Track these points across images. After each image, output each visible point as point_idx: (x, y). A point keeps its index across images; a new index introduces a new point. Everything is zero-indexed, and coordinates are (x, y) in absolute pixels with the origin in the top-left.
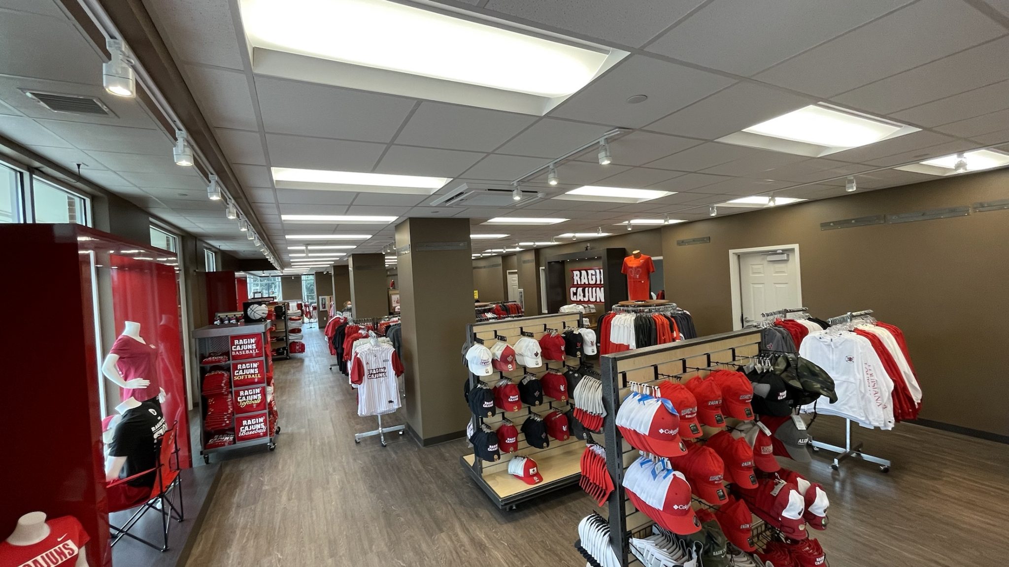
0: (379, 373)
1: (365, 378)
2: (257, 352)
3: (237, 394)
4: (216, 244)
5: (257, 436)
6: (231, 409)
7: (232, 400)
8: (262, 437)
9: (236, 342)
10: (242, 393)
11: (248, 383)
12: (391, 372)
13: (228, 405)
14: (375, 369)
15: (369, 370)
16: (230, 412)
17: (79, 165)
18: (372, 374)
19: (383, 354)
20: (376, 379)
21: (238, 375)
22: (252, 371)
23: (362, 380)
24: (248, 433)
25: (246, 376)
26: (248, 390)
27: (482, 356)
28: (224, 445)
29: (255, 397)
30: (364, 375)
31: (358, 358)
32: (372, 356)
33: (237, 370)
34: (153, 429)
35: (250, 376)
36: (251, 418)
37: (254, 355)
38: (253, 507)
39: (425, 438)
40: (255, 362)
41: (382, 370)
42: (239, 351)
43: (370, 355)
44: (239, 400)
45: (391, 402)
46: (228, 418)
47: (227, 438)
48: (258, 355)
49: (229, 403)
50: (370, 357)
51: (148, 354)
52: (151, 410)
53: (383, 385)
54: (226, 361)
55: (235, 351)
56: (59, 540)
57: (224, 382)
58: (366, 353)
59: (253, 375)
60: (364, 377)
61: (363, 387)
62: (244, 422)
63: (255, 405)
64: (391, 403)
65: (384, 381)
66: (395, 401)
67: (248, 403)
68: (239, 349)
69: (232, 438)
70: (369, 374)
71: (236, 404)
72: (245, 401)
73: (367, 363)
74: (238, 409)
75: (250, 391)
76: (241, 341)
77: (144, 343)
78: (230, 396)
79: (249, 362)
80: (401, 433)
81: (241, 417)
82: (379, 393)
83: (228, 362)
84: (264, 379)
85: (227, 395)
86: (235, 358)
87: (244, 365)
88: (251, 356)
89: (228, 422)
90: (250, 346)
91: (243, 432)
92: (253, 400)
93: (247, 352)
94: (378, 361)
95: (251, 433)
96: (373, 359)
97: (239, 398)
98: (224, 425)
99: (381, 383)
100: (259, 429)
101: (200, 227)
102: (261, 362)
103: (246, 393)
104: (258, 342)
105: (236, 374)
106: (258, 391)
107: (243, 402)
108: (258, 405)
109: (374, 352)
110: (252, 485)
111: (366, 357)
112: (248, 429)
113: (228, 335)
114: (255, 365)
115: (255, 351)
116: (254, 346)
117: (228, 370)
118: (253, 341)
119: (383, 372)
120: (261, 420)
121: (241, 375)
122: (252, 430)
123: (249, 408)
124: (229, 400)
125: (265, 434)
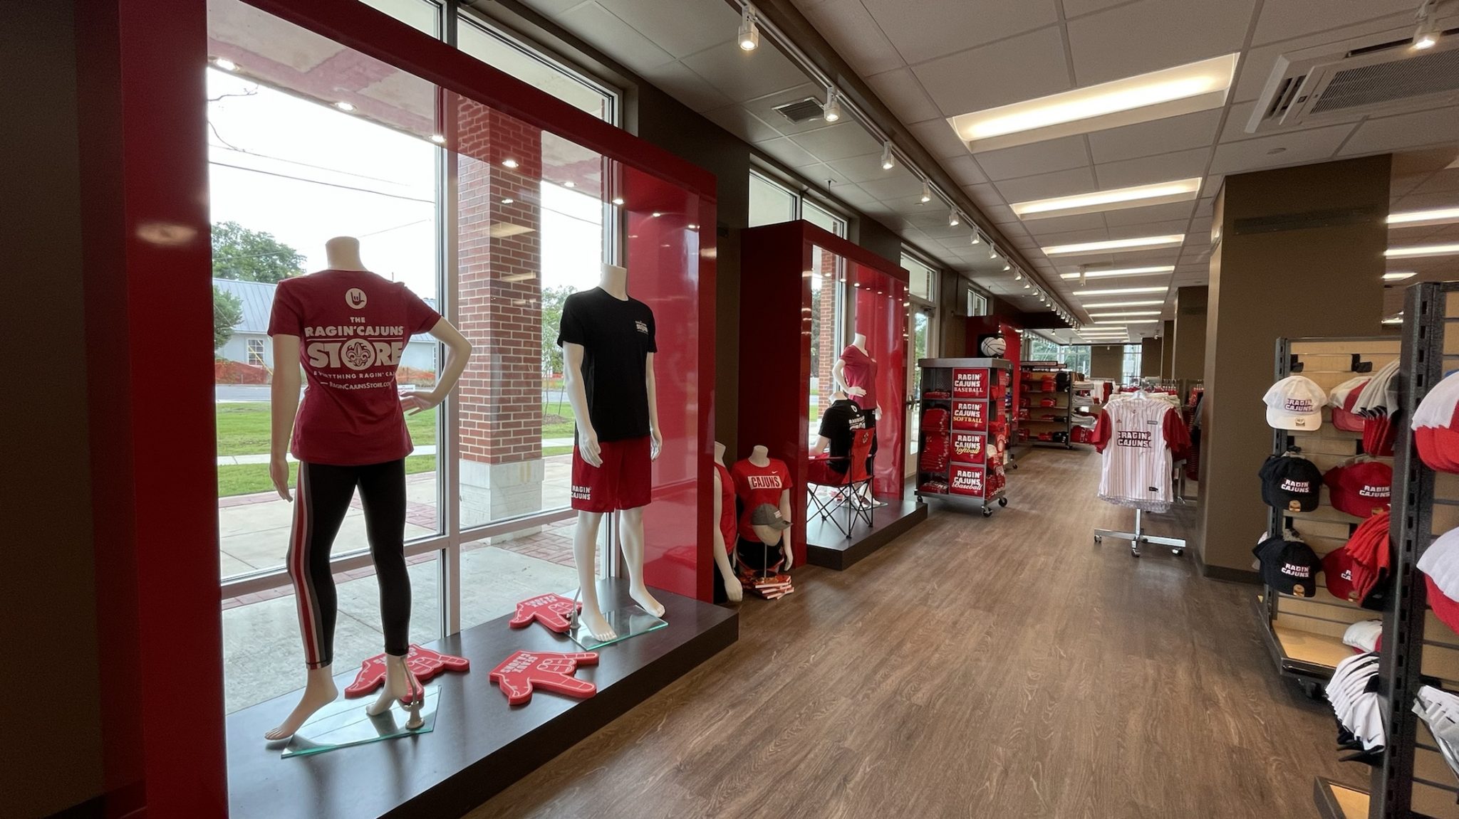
0: (1138, 439)
1: (1112, 442)
2: (981, 391)
3: (955, 438)
4: (984, 282)
5: (970, 493)
6: (947, 453)
7: (949, 444)
8: (976, 495)
9: (960, 376)
10: (960, 438)
11: (967, 427)
12: (1160, 442)
13: (945, 448)
14: (1131, 433)
15: (1121, 432)
16: (945, 455)
17: (830, 182)
18: (1124, 439)
19: (1148, 412)
20: (1130, 448)
21: (958, 416)
22: (973, 414)
23: (1106, 444)
24: (961, 487)
25: (966, 418)
26: (967, 435)
27: (1291, 391)
28: (936, 492)
29: (973, 446)
30: (1110, 437)
31: (1103, 410)
32: (1129, 411)
33: (958, 409)
34: (850, 422)
35: (970, 420)
36: (967, 469)
37: (977, 394)
38: (937, 548)
39: (1208, 563)
40: (977, 403)
41: (1144, 436)
42: (961, 387)
43: (1125, 410)
44: (956, 445)
45: (1154, 489)
46: (943, 462)
47: (941, 486)
48: (982, 396)
49: (946, 446)
50: (1125, 412)
51: (868, 365)
52: (852, 407)
53: (1143, 460)
54: (946, 397)
55: (958, 387)
56: (773, 473)
57: (943, 420)
58: (1117, 405)
59: (974, 420)
60: (1109, 441)
61: (1107, 455)
62: (959, 473)
63: (972, 455)
64: (1153, 492)
65: (1144, 454)
66: (1161, 490)
67: (965, 450)
68: (962, 385)
69: (945, 487)
70: (1121, 438)
71: (952, 449)
72: (963, 448)
73: (1119, 421)
74: (953, 455)
75: (968, 437)
76: (965, 375)
77: (867, 355)
78: (947, 438)
79: (972, 403)
80: (1175, 551)
81: (958, 466)
82: (1134, 471)
83: (949, 399)
84: (985, 426)
85: (945, 436)
86: (957, 395)
87: (965, 405)
88: (972, 395)
89: (941, 466)
90: (972, 383)
91: (957, 483)
92: (971, 449)
93: (970, 390)
94: (1138, 421)
95: (965, 487)
96: (1129, 416)
97: (956, 443)
98: (937, 468)
99: (1139, 457)
100: (973, 485)
101: (956, 256)
102: (984, 404)
103: (965, 439)
104: (984, 379)
105: (956, 414)
106: (977, 439)
107: (960, 448)
108: (976, 456)
109: (1132, 405)
110: (948, 534)
111: (1118, 411)
112: (962, 482)
113: (951, 366)
114: (977, 407)
115: (979, 390)
116: (978, 383)
117: (948, 409)
118: (977, 377)
119: (1144, 440)
120: (978, 475)
121: (961, 416)
122: (966, 484)
123: (965, 457)
124: (946, 442)
125: (980, 494)
